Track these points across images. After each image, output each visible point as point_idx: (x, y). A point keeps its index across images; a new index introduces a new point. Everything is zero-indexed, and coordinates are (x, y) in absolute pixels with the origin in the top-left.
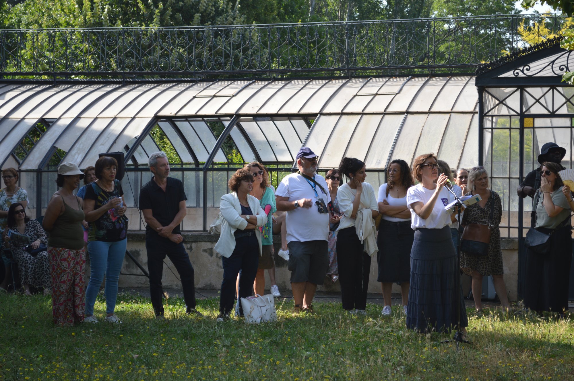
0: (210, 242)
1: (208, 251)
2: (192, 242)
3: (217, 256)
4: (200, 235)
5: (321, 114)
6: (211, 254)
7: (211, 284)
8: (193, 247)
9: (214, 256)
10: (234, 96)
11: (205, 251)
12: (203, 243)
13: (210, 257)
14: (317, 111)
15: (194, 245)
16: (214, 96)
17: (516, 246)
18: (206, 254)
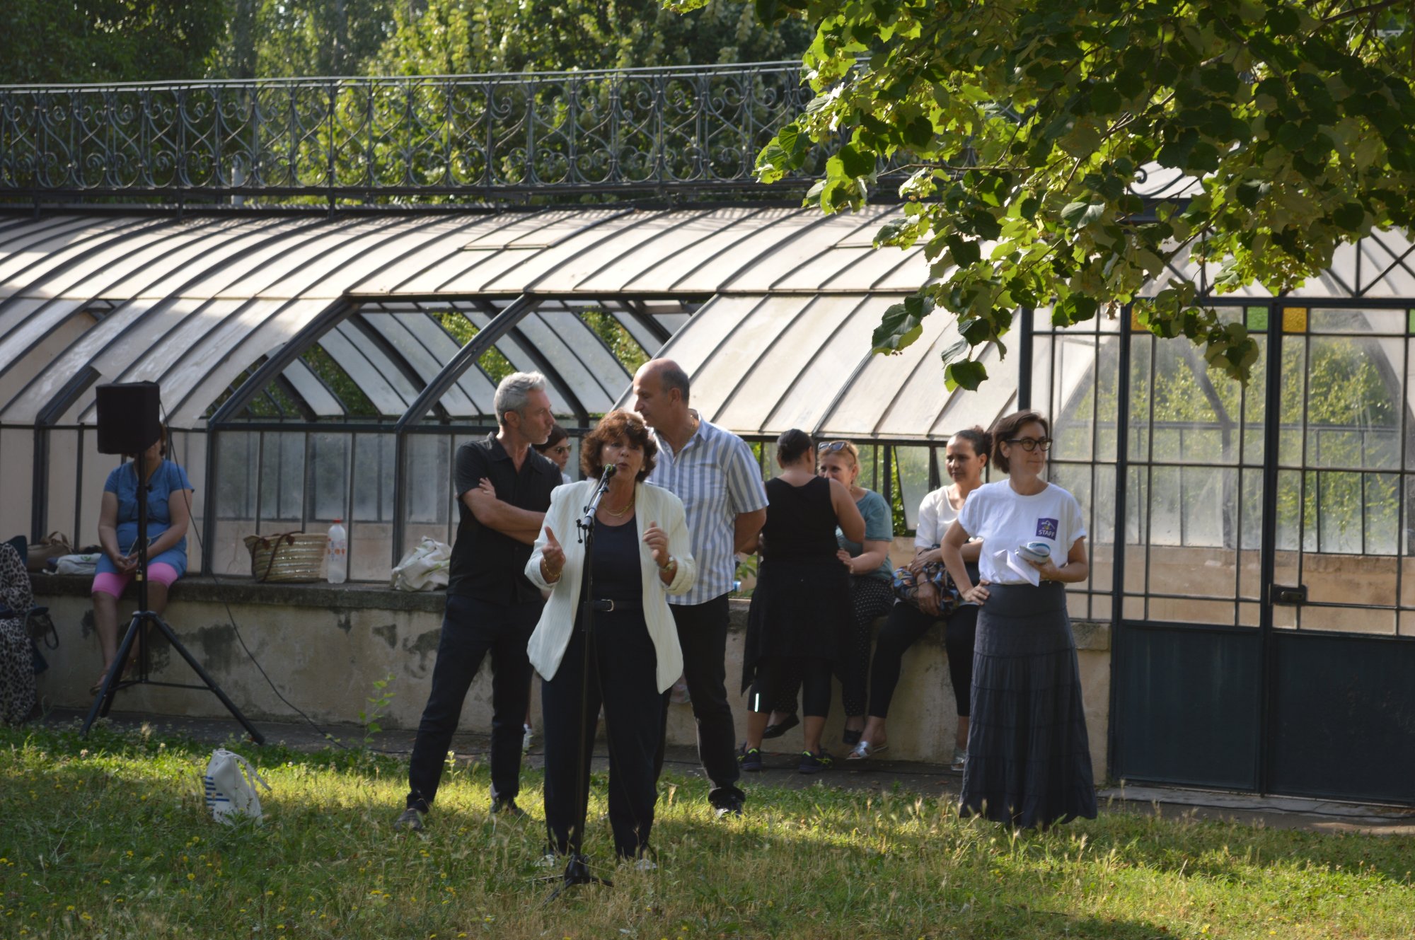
0: (390, 609)
1: (386, 632)
2: (351, 609)
3: (405, 645)
4: (369, 593)
5: (722, 292)
6: (392, 641)
7: (390, 715)
8: (352, 623)
9: (399, 645)
10: (549, 247)
11: (378, 631)
12: (375, 612)
13: (389, 649)
14: (712, 287)
15: (354, 617)
16: (506, 248)
17: (1104, 641)
18: (381, 641)
